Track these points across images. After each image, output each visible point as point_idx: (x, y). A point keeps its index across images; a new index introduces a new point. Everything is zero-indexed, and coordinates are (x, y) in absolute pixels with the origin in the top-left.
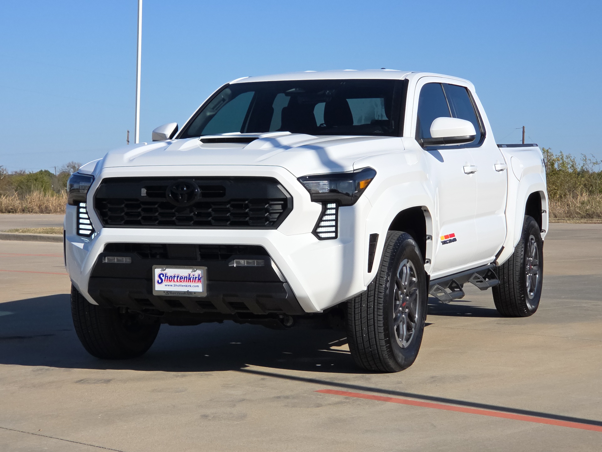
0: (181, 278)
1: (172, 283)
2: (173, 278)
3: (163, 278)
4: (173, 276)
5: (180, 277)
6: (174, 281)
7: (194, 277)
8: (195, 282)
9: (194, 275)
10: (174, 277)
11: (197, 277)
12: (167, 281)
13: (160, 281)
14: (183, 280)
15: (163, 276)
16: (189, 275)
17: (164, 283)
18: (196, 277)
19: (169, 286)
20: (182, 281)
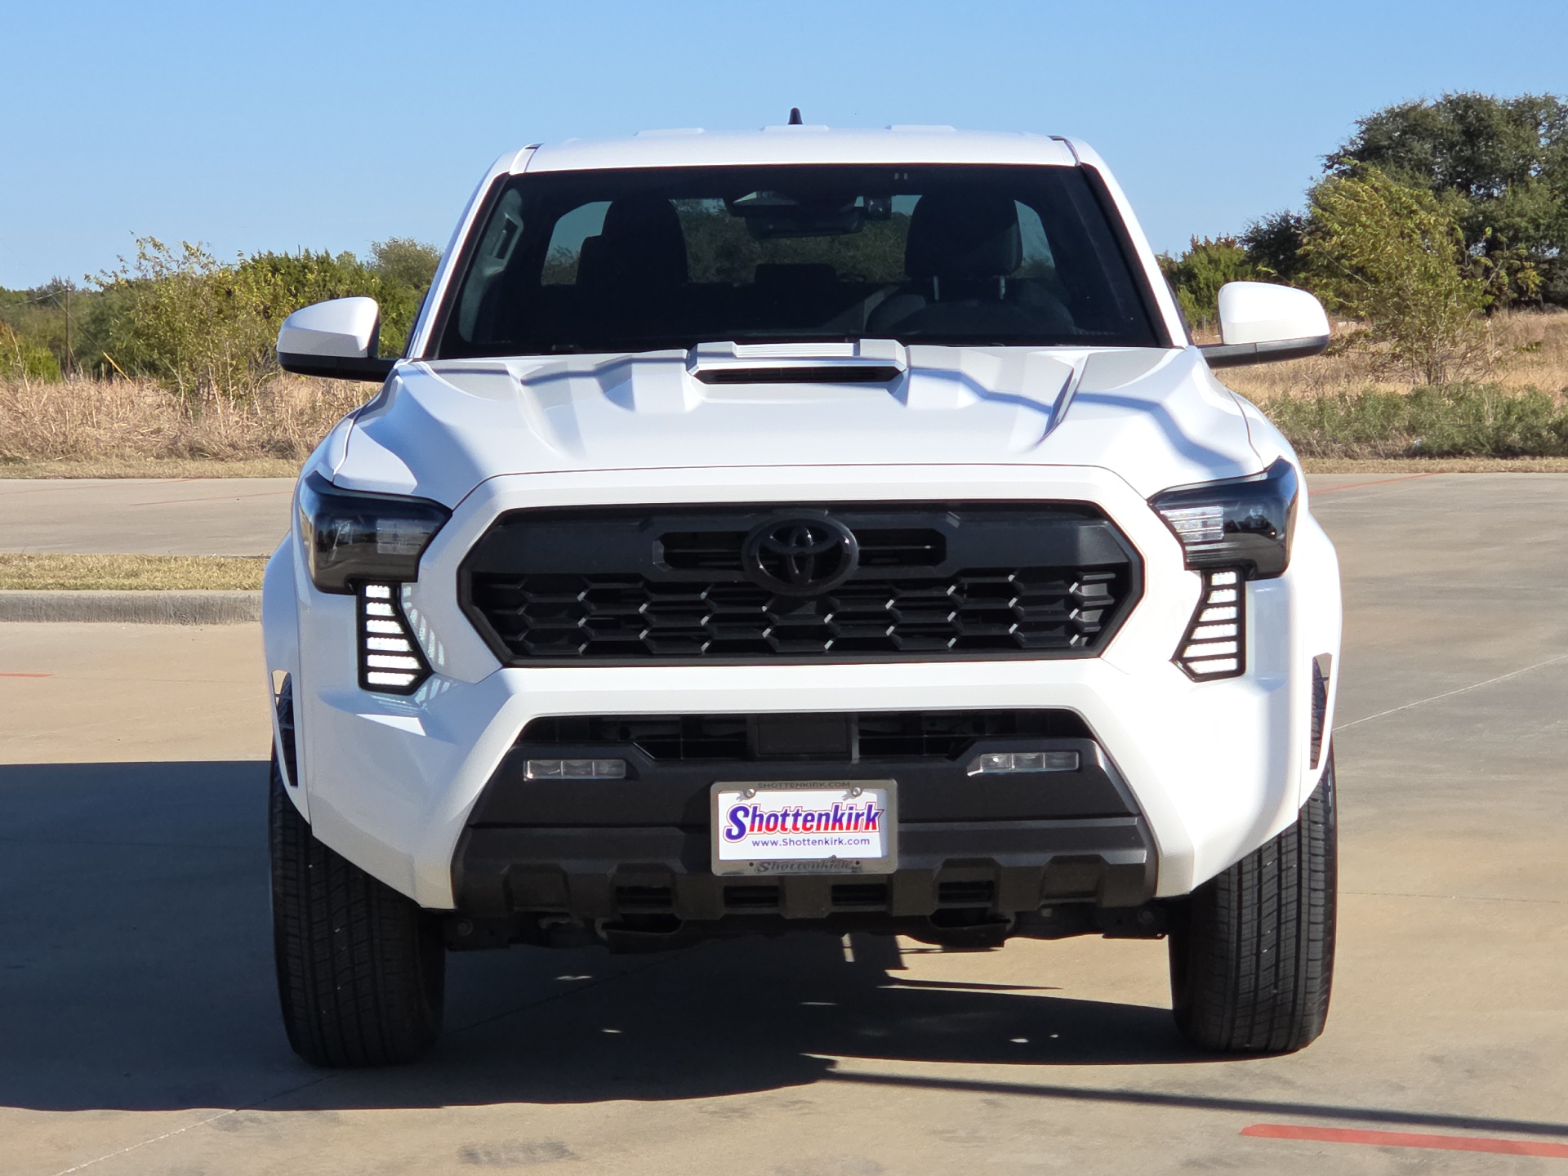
0: (809, 818)
1: (778, 836)
2: (780, 819)
3: (747, 822)
4: (779, 814)
5: (804, 814)
6: (784, 828)
7: (854, 812)
8: (856, 827)
9: (851, 808)
10: (785, 815)
11: (863, 814)
12: (760, 829)
13: (735, 831)
14: (815, 824)
15: (746, 815)
16: (837, 808)
17: (749, 837)
18: (861, 812)
19: (765, 843)
20: (812, 826)
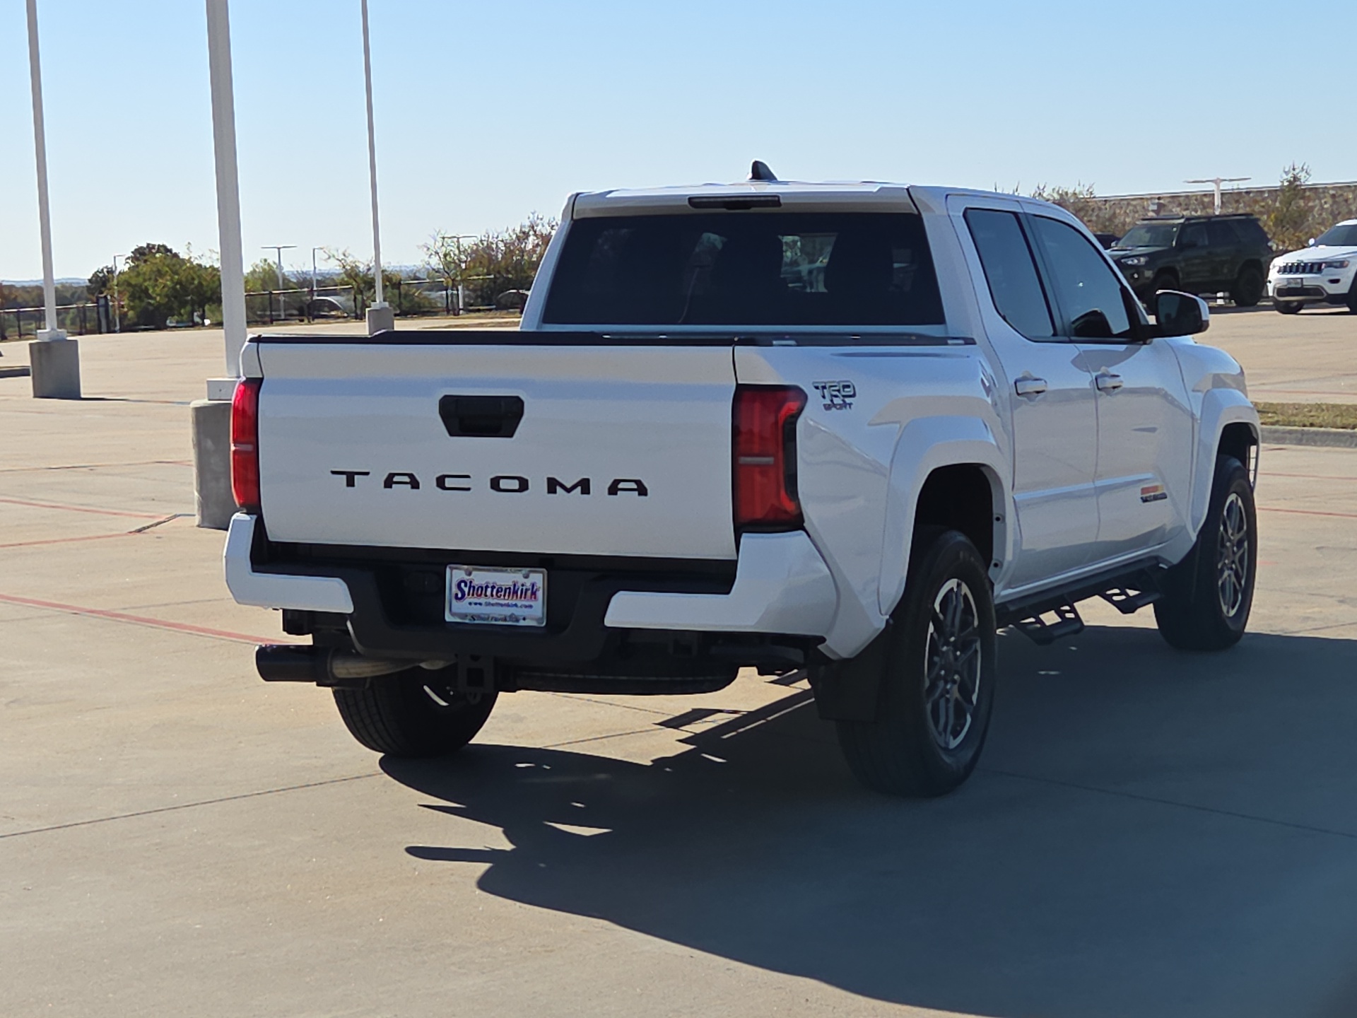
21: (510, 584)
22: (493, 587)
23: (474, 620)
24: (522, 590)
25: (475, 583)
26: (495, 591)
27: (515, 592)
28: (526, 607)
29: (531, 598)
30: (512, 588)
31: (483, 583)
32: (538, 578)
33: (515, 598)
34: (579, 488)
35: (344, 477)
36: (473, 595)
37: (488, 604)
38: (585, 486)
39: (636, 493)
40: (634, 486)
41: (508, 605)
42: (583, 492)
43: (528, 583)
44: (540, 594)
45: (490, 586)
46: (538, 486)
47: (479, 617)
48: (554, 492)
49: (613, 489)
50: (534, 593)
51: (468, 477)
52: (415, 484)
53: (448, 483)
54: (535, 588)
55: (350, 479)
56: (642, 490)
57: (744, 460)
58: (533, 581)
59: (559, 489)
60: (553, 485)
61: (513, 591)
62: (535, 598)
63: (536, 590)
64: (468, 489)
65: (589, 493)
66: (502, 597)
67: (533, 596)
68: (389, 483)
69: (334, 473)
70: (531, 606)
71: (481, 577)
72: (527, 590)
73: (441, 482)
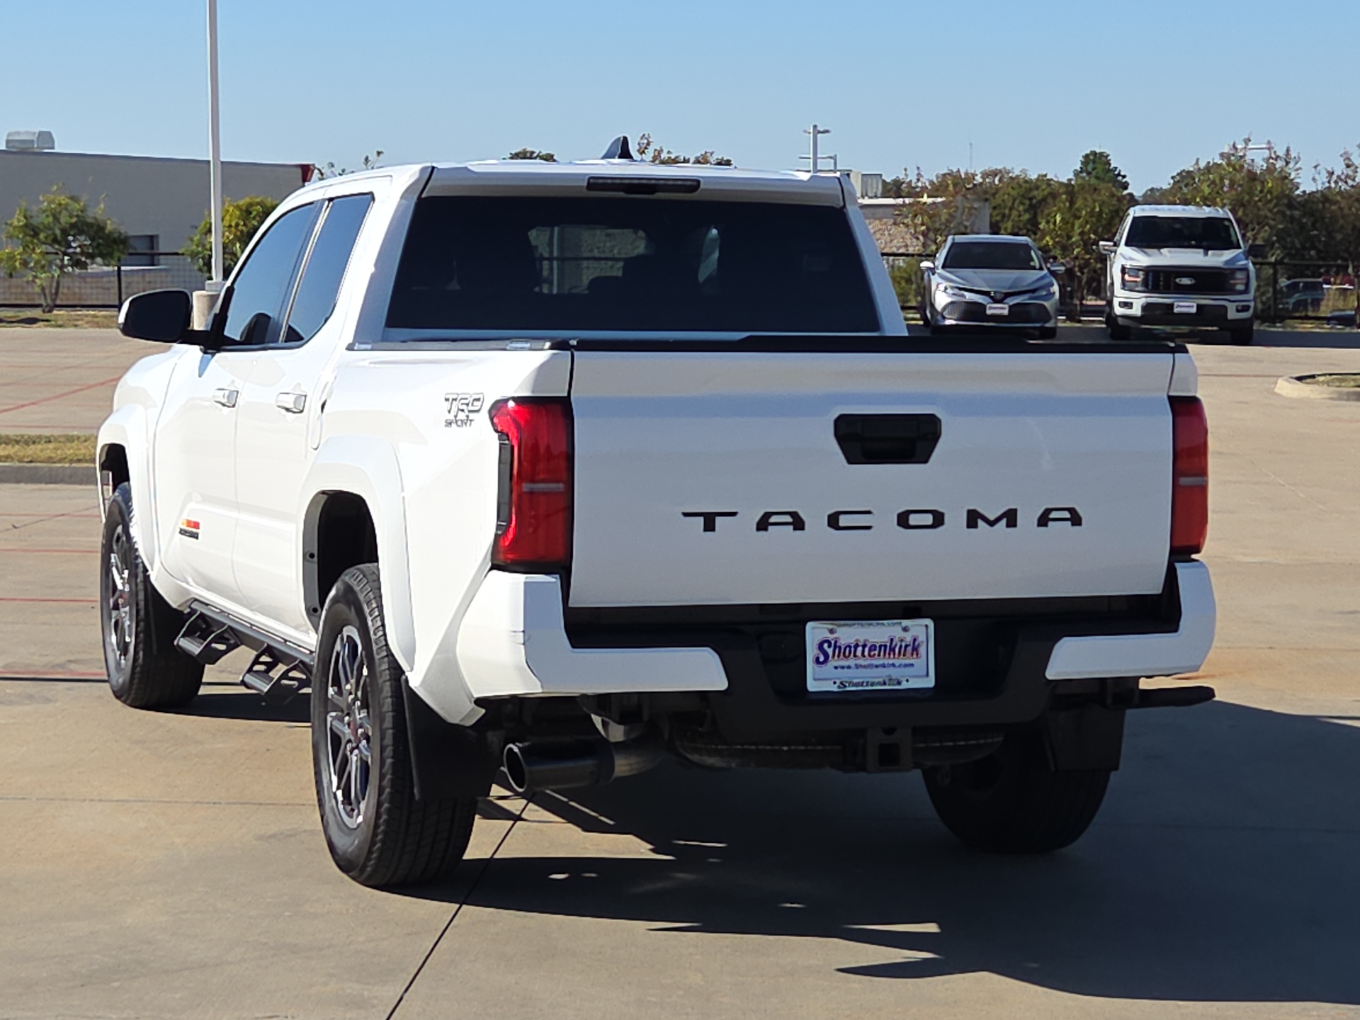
21: (885, 639)
22: (864, 646)
23: (845, 686)
24: (901, 647)
25: (842, 642)
26: (867, 650)
27: (892, 650)
28: (906, 665)
29: (912, 654)
30: (888, 644)
31: (852, 641)
32: (922, 629)
33: (892, 656)
34: (1004, 521)
35: (702, 519)
36: (839, 656)
37: (857, 666)
38: (1011, 517)
39: (1069, 523)
40: (1067, 515)
41: (884, 666)
42: (1008, 525)
43: (908, 638)
44: (922, 650)
45: (860, 644)
46: (956, 519)
47: (851, 684)
48: (975, 526)
49: (1044, 520)
50: (915, 649)
51: (869, 512)
52: (798, 524)
53: (844, 520)
54: (917, 643)
55: (710, 522)
56: (1076, 519)
57: (1184, 481)
58: (915, 634)
59: (980, 522)
60: (973, 518)
61: (889, 648)
62: (917, 654)
63: (919, 645)
64: (869, 528)
65: (1015, 525)
66: (876, 656)
67: (915, 653)
68: (763, 524)
69: (686, 515)
70: (912, 665)
71: (849, 633)
72: (906, 646)
73: (833, 521)
